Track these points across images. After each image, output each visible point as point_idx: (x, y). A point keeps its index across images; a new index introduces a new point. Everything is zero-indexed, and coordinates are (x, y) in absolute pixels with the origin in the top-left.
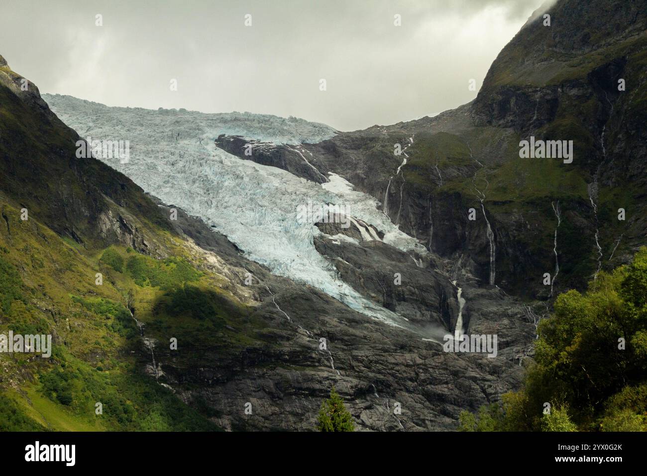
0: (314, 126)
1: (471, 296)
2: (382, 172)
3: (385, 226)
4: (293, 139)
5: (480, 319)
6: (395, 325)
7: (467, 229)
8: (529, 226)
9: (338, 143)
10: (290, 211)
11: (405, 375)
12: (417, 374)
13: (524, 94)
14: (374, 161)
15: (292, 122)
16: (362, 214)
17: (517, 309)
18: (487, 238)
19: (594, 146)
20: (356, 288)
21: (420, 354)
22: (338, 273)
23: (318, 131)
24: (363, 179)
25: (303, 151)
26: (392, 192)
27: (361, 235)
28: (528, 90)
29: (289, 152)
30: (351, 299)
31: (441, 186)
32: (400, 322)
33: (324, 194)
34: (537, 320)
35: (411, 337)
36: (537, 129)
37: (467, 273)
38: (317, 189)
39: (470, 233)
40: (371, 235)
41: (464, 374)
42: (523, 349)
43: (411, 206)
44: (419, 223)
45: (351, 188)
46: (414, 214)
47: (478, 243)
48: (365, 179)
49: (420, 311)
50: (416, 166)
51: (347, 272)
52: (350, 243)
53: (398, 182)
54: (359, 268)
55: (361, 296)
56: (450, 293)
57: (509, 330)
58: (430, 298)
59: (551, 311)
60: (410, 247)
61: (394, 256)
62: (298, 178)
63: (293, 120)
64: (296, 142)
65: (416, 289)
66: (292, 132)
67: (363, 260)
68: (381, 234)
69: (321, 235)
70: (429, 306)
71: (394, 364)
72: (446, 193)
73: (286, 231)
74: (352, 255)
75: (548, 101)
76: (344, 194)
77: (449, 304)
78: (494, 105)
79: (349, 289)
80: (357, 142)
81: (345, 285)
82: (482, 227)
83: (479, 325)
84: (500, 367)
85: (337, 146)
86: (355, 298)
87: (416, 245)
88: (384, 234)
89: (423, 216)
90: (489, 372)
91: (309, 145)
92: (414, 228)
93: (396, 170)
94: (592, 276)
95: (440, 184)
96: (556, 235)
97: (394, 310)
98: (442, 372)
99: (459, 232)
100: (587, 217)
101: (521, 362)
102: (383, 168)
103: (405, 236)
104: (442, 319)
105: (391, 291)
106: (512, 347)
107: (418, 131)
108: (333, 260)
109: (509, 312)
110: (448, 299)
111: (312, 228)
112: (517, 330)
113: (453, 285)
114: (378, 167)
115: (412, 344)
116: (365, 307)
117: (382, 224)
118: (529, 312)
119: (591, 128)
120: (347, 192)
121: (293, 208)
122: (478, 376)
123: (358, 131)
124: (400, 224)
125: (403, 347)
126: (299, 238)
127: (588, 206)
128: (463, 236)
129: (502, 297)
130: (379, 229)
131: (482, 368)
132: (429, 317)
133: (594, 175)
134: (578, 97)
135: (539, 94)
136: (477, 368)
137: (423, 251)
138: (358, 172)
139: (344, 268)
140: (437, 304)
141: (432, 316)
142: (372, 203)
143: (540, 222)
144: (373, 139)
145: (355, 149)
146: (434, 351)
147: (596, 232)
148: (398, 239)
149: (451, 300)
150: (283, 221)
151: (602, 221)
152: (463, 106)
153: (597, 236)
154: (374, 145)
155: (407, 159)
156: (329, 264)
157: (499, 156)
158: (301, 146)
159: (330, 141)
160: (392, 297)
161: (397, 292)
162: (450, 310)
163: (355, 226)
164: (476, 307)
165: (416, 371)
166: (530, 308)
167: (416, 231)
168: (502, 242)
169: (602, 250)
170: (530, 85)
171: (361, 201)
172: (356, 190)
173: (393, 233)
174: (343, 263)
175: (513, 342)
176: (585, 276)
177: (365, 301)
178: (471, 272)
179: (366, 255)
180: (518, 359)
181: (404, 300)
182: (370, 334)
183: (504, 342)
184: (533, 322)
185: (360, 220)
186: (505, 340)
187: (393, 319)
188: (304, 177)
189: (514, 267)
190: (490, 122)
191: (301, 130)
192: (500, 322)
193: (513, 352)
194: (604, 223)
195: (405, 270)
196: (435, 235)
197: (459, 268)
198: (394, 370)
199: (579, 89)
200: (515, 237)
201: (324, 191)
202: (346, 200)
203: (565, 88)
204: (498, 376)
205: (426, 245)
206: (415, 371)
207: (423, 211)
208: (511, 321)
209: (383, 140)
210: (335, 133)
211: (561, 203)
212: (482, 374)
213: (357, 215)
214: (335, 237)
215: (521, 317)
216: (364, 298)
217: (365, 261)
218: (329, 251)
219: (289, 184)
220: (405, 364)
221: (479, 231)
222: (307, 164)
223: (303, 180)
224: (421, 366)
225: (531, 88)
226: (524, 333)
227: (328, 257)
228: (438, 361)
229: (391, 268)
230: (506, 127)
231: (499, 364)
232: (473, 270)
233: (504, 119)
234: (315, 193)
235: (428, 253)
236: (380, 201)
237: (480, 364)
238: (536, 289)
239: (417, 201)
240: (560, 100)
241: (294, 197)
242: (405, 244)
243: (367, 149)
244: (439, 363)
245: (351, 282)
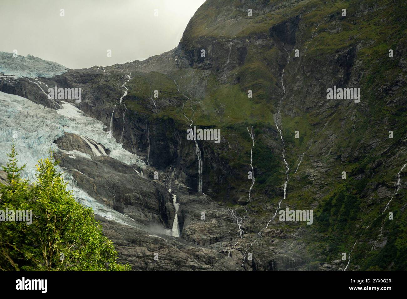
0: (49, 63)
1: (184, 201)
2: (107, 101)
3: (111, 144)
4: (31, 73)
5: (194, 220)
6: (124, 224)
7: (178, 148)
8: (230, 146)
9: (69, 78)
10: (32, 131)
11: (137, 265)
12: (146, 264)
13: (219, 43)
14: (100, 93)
15: (30, 59)
16: (92, 135)
17: (223, 212)
18: (195, 155)
19: (277, 84)
20: (90, 194)
21: (148, 247)
22: (75, 182)
23: (52, 67)
24: (91, 107)
25: (40, 83)
26: (116, 117)
27: (92, 151)
28: (222, 40)
29: (29, 83)
30: (87, 202)
31: (157, 113)
32: (128, 222)
33: (60, 117)
34: (239, 220)
35: (140, 233)
36: (230, 70)
37: (180, 183)
38: (53, 114)
39: (181, 151)
40: (100, 152)
41: (186, 263)
42: (229, 243)
43: (132, 129)
44: (139, 143)
45: (81, 114)
46: (135, 135)
47: (189, 159)
48: (93, 107)
49: (144, 213)
50: (136, 97)
51: (82, 181)
52: (83, 157)
53: (121, 109)
54: (93, 178)
55: (95, 200)
56: (167, 199)
57: (217, 228)
58: (152, 202)
59: (250, 213)
60: (132, 161)
61: (120, 168)
62: (37, 105)
63: (32, 58)
64: (34, 76)
65: (140, 195)
66: (31, 67)
67: (95, 171)
68: (107, 151)
69: (59, 151)
70: (151, 209)
71: (127, 255)
72: (161, 119)
73: (29, 147)
74: (86, 167)
75: (238, 49)
76: (77, 119)
77: (167, 207)
78: (195, 52)
79: (85, 195)
80: (84, 77)
81: (81, 192)
82: (191, 146)
83: (193, 224)
84: (214, 258)
85: (68, 80)
86: (90, 202)
87: (137, 160)
88: (110, 151)
89: (142, 137)
90: (205, 262)
91: (44, 78)
92: (135, 146)
93: (119, 100)
94: (283, 185)
95: (156, 111)
96: (252, 153)
97: (122, 212)
98: (167, 261)
99: (172, 150)
100: (276, 140)
101: (229, 254)
102: (108, 98)
103: (127, 152)
104: (162, 220)
105: (119, 196)
106: (220, 242)
107: (133, 71)
108: (70, 171)
109: (217, 214)
110: (165, 203)
111: (51, 145)
112: (224, 229)
113: (168, 192)
114: (104, 97)
115: (142, 239)
116: (99, 210)
117: (108, 143)
118: (232, 214)
119: (273, 70)
120: (78, 117)
121: (35, 129)
122: (196, 265)
123: (84, 69)
124: (123, 143)
125: (134, 242)
126: (41, 153)
127: (275, 131)
128: (175, 154)
129: (209, 202)
130: (106, 147)
131: (199, 259)
132: (151, 217)
133: (278, 107)
134: (263, 47)
135: (231, 43)
136: (195, 259)
137: (143, 165)
138: (87, 101)
139: (80, 178)
140: (157, 208)
141: (153, 217)
142: (100, 126)
143: (239, 142)
144: (97, 76)
145: (83, 83)
146: (160, 245)
147: (283, 151)
148: (122, 155)
149: (169, 204)
150: (27, 138)
151: (287, 143)
152: (167, 53)
153: (284, 154)
154: (99, 80)
155: (127, 91)
156: (67, 174)
157: (201, 91)
158: (38, 79)
159: (62, 76)
160: (120, 201)
161: (124, 197)
162: (167, 213)
163: (87, 144)
164: (189, 210)
165: (146, 261)
166: (233, 211)
167: (137, 149)
168: (208, 158)
169: (289, 165)
170: (224, 36)
171: (90, 124)
172: (85, 116)
173: (118, 150)
174: (79, 174)
175: (221, 238)
176: (277, 186)
177: (99, 204)
178: (182, 182)
179: (98, 167)
180: (227, 252)
181: (131, 204)
182: (106, 231)
183: (214, 238)
184: (237, 222)
185: (90, 139)
186: (214, 236)
187: (123, 219)
188: (42, 104)
189: (218, 178)
190: (191, 65)
191: (38, 66)
192: (210, 222)
193: (222, 246)
194: (289, 144)
195: (131, 179)
196: (152, 152)
197: (173, 179)
198: (127, 260)
199: (264, 40)
200: (219, 154)
201: (60, 115)
202: (78, 123)
203: (252, 39)
204: (213, 266)
205: (145, 160)
206: (144, 261)
207: (142, 133)
208: (219, 221)
209: (106, 76)
210: (65, 69)
211: (254, 128)
212: (199, 264)
213: (88, 135)
214: (71, 152)
215: (226, 218)
216: (98, 202)
217: (97, 172)
218: (66, 164)
219: (30, 109)
220: (137, 256)
221: (189, 149)
222: (44, 94)
223: (42, 106)
224: (150, 257)
225: (225, 38)
226: (230, 231)
227: (66, 169)
228: (163, 253)
229: (119, 178)
230: (204, 69)
231: (213, 255)
232: (184, 180)
233: (203, 63)
234: (52, 117)
235: (147, 167)
236: (106, 124)
237: (198, 256)
238: (237, 196)
239: (137, 125)
240: (248, 48)
241: (35, 119)
242: (128, 159)
243: (93, 83)
244: (164, 255)
245: (86, 189)
